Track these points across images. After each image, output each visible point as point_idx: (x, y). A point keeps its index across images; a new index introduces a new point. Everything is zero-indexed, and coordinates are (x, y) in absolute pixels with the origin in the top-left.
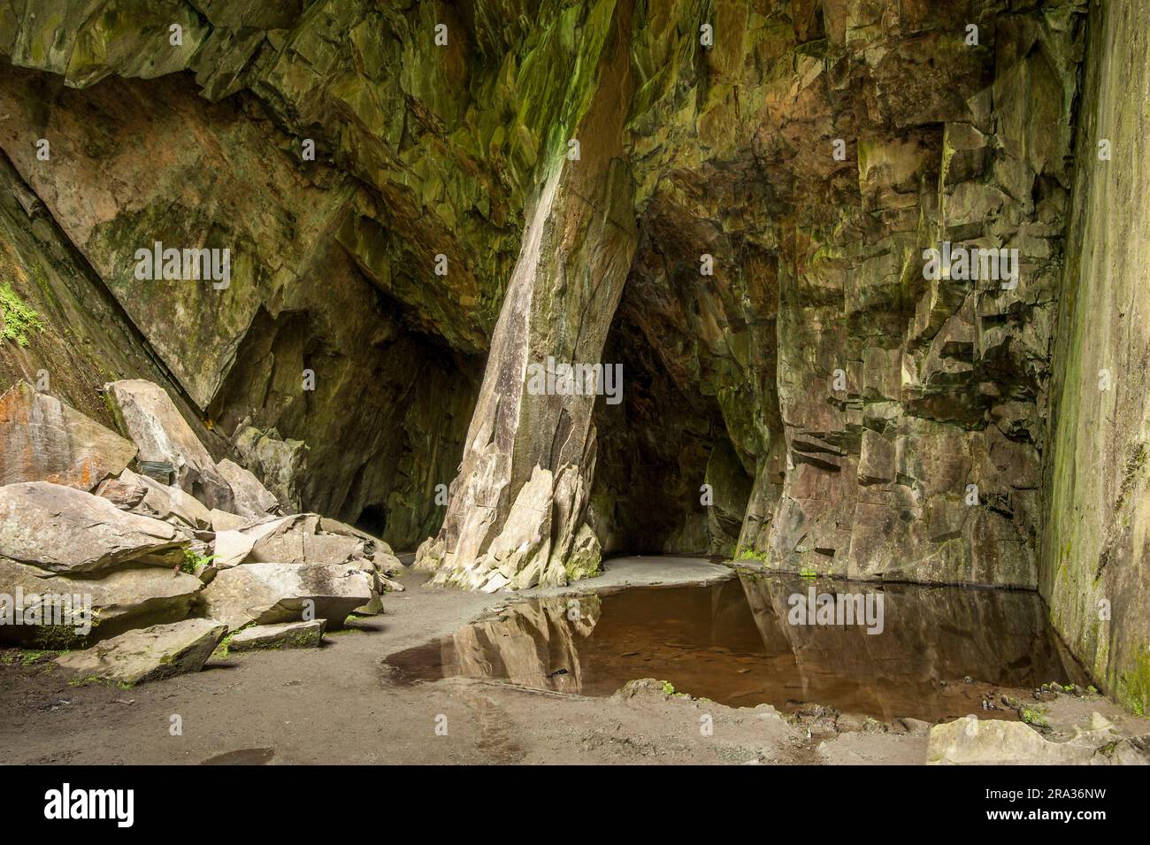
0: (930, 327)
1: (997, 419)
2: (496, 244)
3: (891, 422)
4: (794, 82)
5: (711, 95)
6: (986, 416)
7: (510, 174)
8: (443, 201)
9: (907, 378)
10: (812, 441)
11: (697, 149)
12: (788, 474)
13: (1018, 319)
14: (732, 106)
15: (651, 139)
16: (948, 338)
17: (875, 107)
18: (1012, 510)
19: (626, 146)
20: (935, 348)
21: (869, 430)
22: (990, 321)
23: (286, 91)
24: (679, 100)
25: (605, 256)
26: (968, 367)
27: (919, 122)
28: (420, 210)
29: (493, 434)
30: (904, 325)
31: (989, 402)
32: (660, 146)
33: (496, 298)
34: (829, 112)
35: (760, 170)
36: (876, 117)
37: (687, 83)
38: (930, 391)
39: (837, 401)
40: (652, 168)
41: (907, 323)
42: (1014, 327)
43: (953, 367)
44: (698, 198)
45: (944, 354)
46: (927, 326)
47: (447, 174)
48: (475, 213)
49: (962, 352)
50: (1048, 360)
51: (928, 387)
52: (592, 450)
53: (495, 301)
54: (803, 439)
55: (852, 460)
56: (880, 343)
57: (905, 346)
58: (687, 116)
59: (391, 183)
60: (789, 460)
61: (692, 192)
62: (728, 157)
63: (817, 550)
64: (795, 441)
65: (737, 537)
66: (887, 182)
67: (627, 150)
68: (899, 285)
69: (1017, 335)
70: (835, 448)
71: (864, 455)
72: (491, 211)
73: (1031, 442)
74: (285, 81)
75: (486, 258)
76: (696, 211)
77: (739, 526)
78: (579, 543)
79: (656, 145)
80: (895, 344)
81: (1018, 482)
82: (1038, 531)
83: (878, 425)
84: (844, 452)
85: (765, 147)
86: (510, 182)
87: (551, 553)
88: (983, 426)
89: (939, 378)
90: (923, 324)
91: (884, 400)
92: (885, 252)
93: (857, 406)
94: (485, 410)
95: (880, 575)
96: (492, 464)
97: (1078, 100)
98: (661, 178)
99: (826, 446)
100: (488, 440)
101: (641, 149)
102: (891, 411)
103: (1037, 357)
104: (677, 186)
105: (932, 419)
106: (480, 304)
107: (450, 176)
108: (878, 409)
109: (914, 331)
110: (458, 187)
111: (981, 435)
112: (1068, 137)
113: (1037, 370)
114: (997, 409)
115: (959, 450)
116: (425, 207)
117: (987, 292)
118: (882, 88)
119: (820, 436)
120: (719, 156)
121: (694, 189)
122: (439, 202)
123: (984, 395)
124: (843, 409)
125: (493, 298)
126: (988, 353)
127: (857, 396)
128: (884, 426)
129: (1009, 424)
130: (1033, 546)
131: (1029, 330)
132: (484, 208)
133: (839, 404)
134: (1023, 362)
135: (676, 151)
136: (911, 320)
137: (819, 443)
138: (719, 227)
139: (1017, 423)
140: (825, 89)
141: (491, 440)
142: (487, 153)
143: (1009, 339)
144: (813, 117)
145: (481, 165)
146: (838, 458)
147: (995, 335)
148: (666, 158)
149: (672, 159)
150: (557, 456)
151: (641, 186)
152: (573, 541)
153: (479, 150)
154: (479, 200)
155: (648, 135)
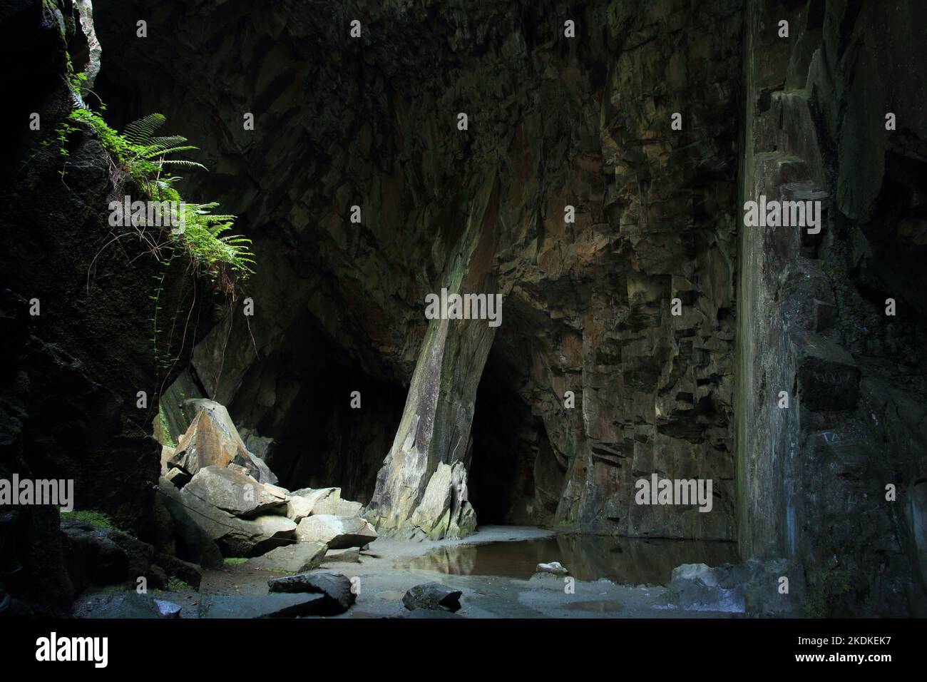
0: (670, 382)
1: (708, 437)
2: (408, 315)
3: (650, 437)
4: (592, 245)
5: (545, 243)
6: (703, 435)
7: (422, 275)
8: (377, 289)
9: (658, 412)
10: (605, 448)
11: (538, 272)
12: (589, 470)
13: (715, 382)
14: (557, 251)
15: (510, 263)
16: (680, 390)
17: (636, 263)
18: (720, 492)
19: (495, 266)
20: (673, 394)
21: (638, 442)
22: (701, 382)
23: (295, 224)
24: (527, 243)
25: (481, 330)
26: (690, 407)
27: (659, 273)
28: (363, 293)
29: (415, 442)
30: (656, 381)
31: (704, 427)
32: (515, 268)
33: (405, 348)
34: (611, 262)
35: (573, 286)
36: (636, 268)
37: (531, 236)
38: (672, 420)
39: (619, 424)
40: (509, 279)
41: (657, 378)
42: (714, 386)
43: (683, 406)
44: (536, 298)
45: (678, 398)
46: (668, 382)
47: (382, 272)
48: (397, 297)
49: (688, 397)
50: (732, 406)
51: (671, 418)
52: (470, 452)
53: (403, 351)
54: (598, 447)
55: (628, 460)
56: (643, 390)
57: (656, 392)
58: (531, 252)
59: (346, 276)
60: (590, 460)
61: (534, 295)
62: (554, 279)
63: (609, 519)
64: (594, 448)
65: (554, 512)
66: (644, 301)
67: (495, 269)
68: (652, 357)
69: (716, 391)
70: (619, 453)
71: (635, 458)
72: (407, 295)
73: (728, 452)
74: (296, 219)
75: (401, 324)
76: (535, 305)
77: (556, 504)
78: (465, 513)
79: (512, 267)
80: (650, 391)
81: (723, 476)
82: (735, 505)
83: (643, 439)
84: (624, 455)
85: (576, 275)
86: (421, 280)
87: (450, 518)
88: (701, 441)
89: (677, 412)
90: (665, 380)
91: (645, 423)
92: (643, 338)
93: (631, 427)
94: (408, 425)
95: (647, 533)
96: (415, 460)
97: (735, 274)
98: (515, 285)
99: (614, 452)
100: (412, 445)
101: (504, 268)
102: (650, 431)
103: (727, 405)
104: (523, 290)
105: (673, 436)
106: (394, 352)
107: (383, 274)
108: (643, 429)
109: (661, 384)
110: (388, 280)
111: (700, 446)
112: (732, 292)
113: (727, 411)
114: (709, 431)
115: (689, 455)
116: (366, 292)
117: (698, 366)
118: (639, 255)
119: (609, 445)
120: (550, 277)
121: (534, 293)
122: (375, 289)
123: (700, 423)
124: (622, 428)
125: (402, 349)
126: (701, 399)
127: (630, 421)
128: (646, 440)
129: (715, 441)
130: (733, 515)
131: (721, 388)
132: (403, 294)
133: (620, 425)
134: (719, 406)
135: (524, 272)
136: (659, 377)
137: (609, 449)
138: (548, 315)
139: (719, 440)
140: (609, 252)
141: (413, 445)
142: (409, 262)
143: (711, 393)
144: (603, 264)
145: (404, 269)
146: (620, 459)
147: (704, 390)
148: (518, 275)
149: (522, 276)
150: (451, 456)
151: (502, 288)
152: (461, 512)
153: (403, 260)
154: (400, 288)
155: (508, 261)
